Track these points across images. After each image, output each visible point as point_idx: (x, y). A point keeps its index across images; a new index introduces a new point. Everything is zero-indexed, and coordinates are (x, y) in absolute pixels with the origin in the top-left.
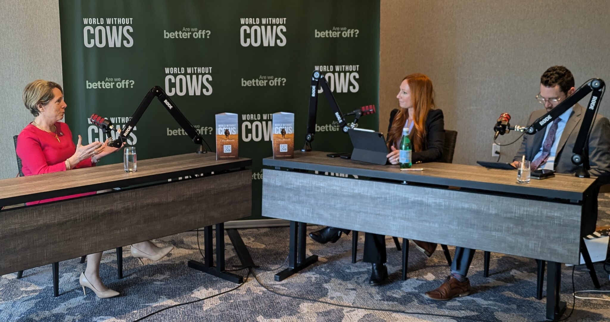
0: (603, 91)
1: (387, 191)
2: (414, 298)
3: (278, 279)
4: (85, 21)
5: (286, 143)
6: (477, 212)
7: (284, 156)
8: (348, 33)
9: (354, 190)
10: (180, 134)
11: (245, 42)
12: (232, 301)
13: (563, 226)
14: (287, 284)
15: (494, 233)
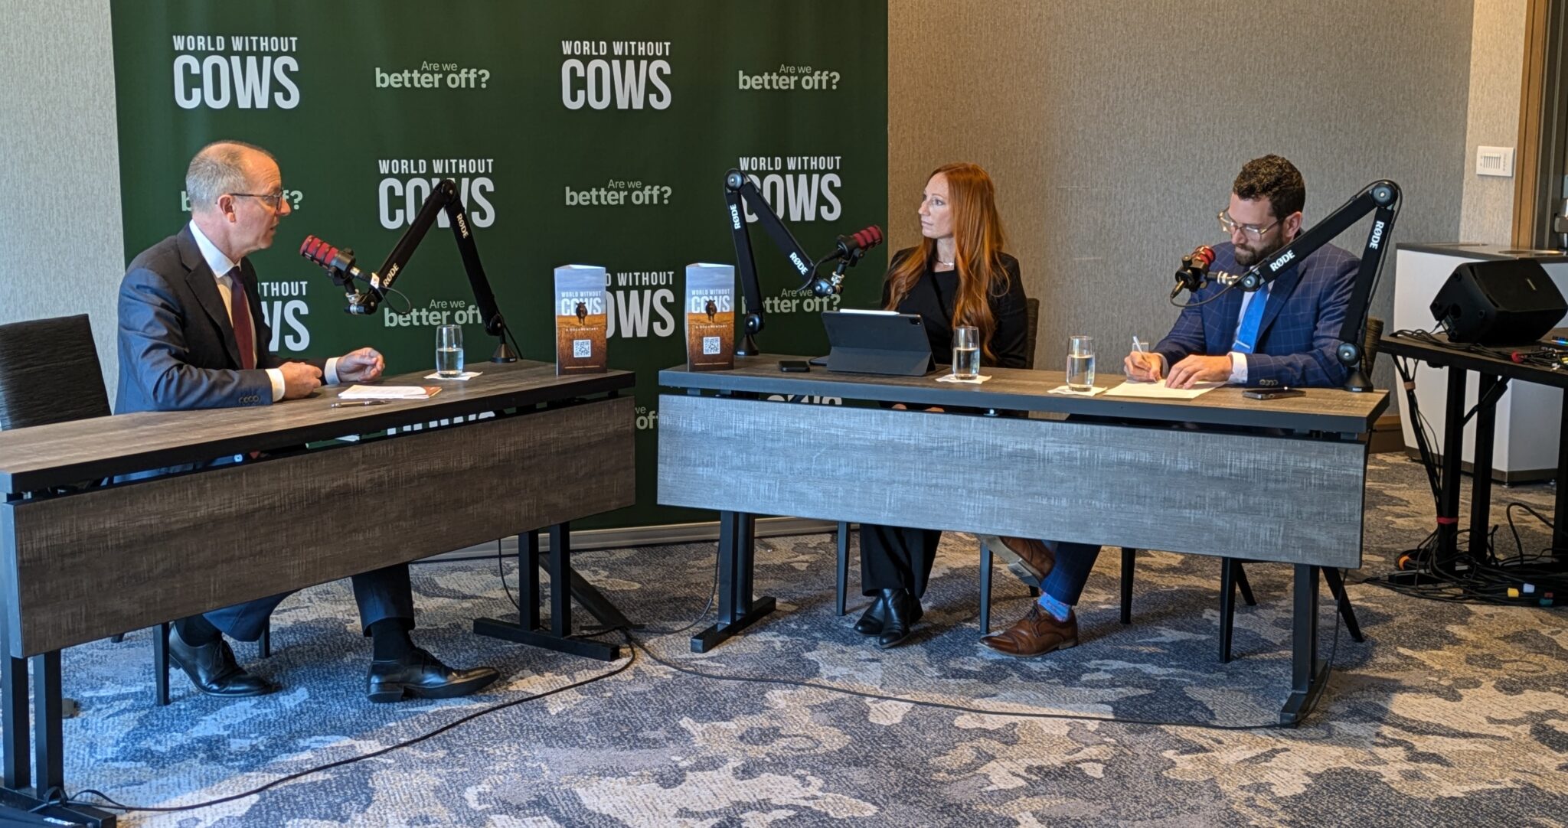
0: (1396, 209)
1: (955, 433)
2: (1009, 671)
3: (700, 648)
4: (179, 43)
5: (717, 335)
6: (1152, 469)
7: (712, 364)
8: (814, 80)
9: (877, 433)
10: (417, 324)
11: (574, 98)
12: (609, 694)
13: (1329, 488)
14: (721, 656)
15: (1186, 513)
